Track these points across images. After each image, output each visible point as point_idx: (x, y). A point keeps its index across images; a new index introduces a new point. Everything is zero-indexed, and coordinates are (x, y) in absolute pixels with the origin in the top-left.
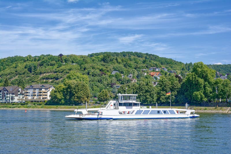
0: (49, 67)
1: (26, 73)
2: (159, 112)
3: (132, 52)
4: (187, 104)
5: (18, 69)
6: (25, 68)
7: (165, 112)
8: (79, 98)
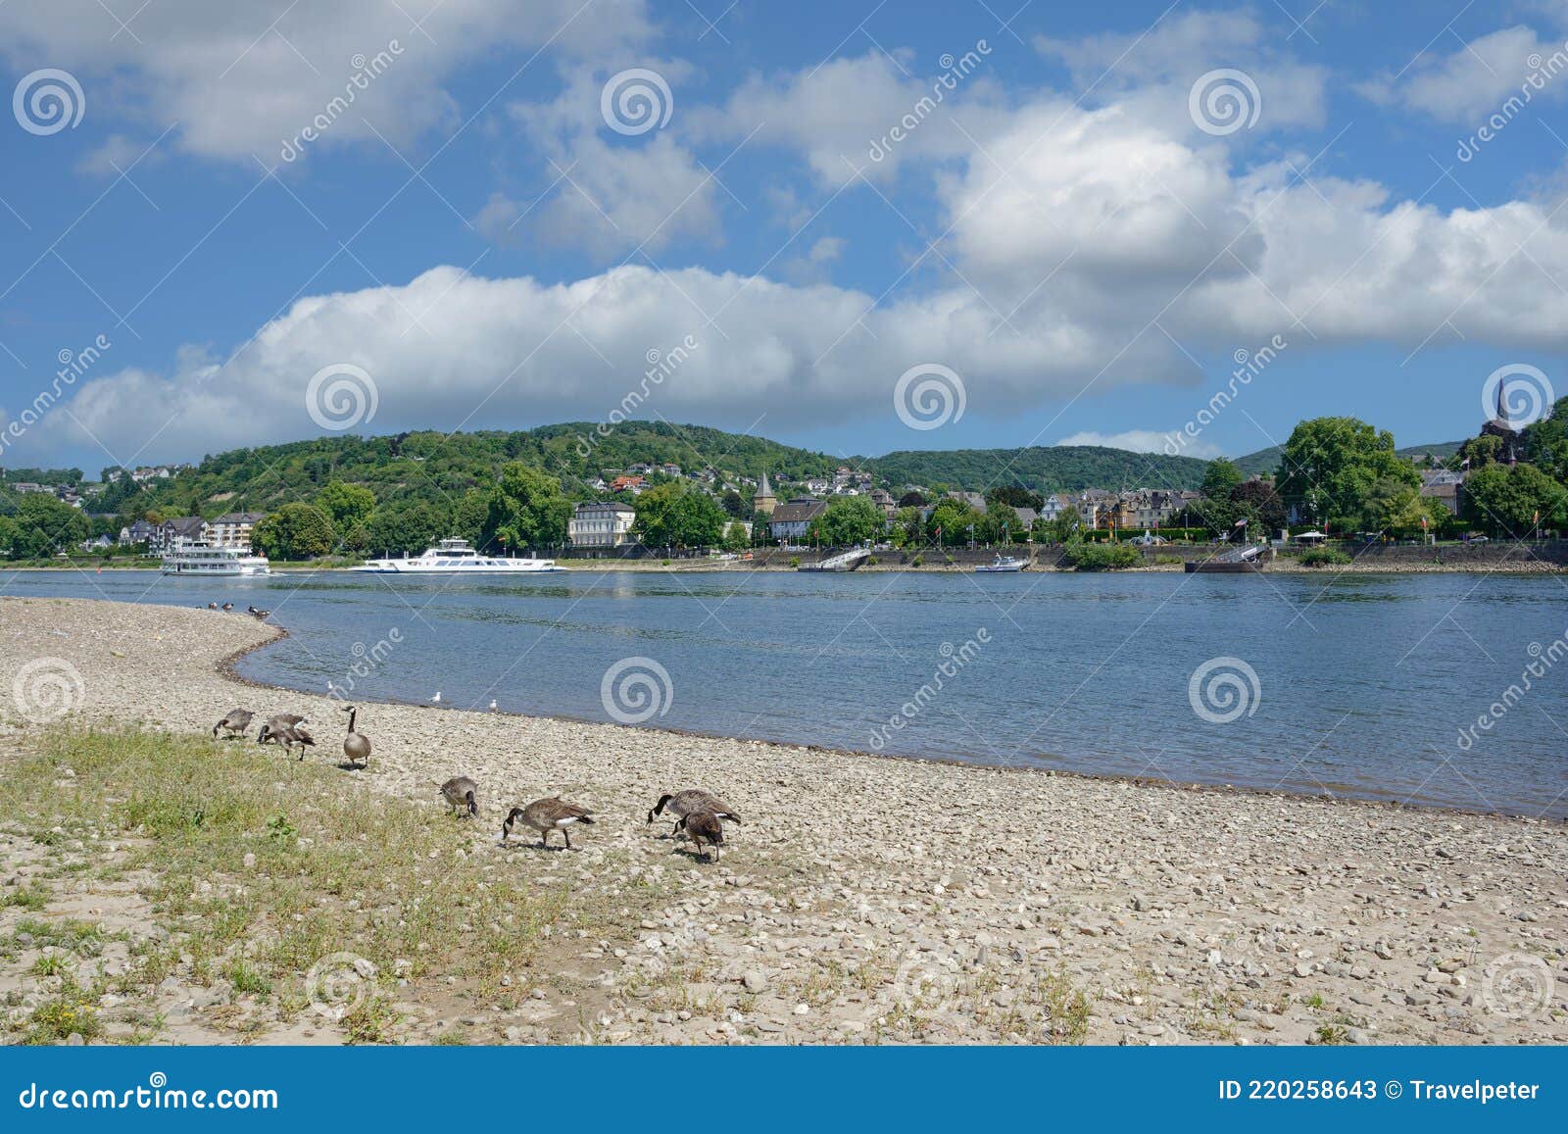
0: (358, 466)
1: (303, 484)
2: (477, 563)
3: (647, 423)
4: (534, 554)
5: (289, 471)
6: (306, 469)
7: (489, 563)
8: (302, 543)
